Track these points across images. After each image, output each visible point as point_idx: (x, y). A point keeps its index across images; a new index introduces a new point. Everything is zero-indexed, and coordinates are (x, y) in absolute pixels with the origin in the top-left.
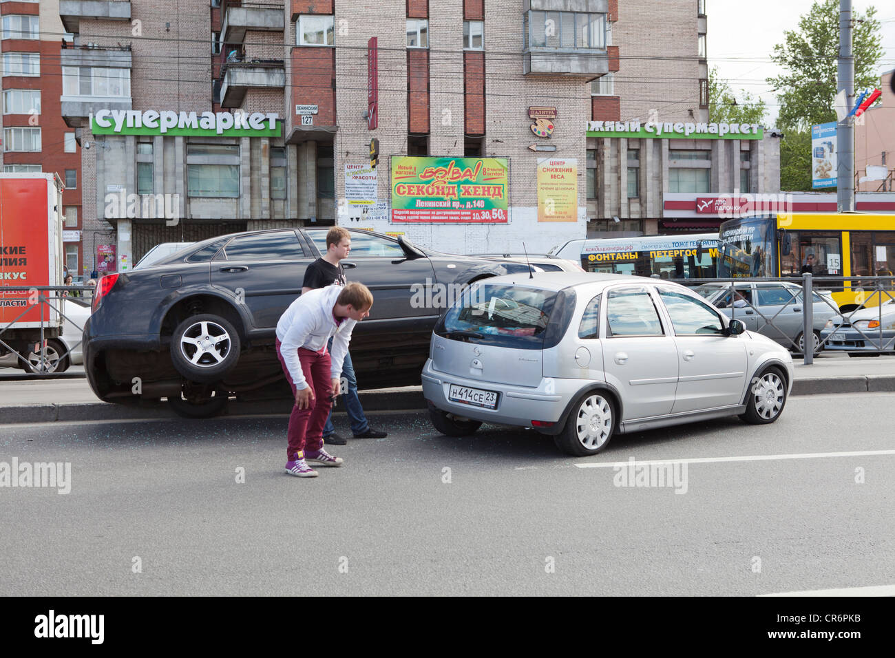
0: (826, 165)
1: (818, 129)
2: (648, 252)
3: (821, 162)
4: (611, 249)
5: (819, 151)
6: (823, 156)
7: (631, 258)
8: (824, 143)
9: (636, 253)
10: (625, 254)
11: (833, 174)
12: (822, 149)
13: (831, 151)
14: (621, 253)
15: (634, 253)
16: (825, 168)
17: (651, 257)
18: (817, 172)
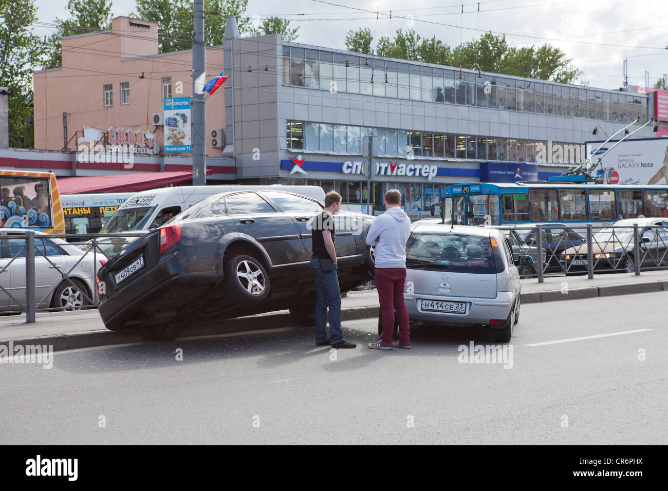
0: (179, 133)
1: (171, 102)
2: (99, 207)
3: (173, 131)
4: (67, 204)
5: (172, 121)
6: (176, 125)
7: (85, 213)
8: (177, 114)
9: (89, 208)
10: (80, 209)
11: (187, 141)
12: (175, 119)
13: (185, 122)
14: (76, 208)
15: (86, 208)
16: (178, 136)
17: (101, 212)
18: (169, 139)
